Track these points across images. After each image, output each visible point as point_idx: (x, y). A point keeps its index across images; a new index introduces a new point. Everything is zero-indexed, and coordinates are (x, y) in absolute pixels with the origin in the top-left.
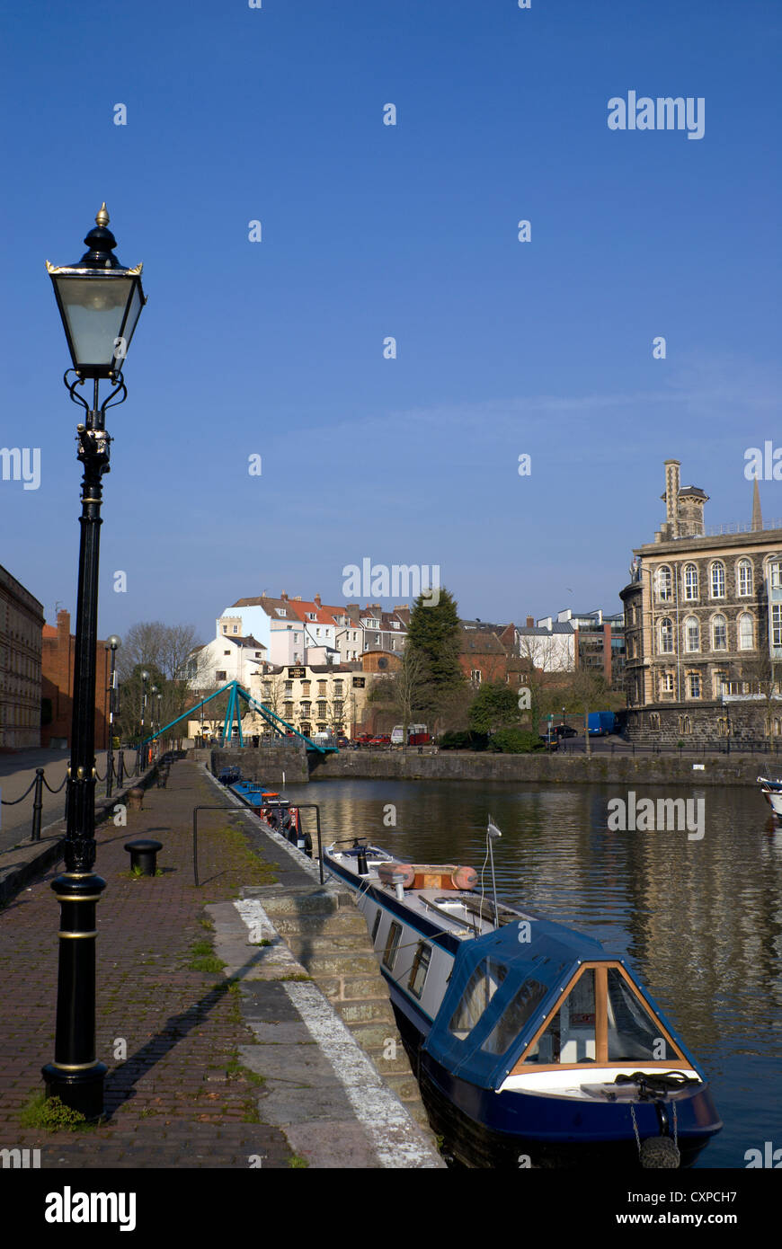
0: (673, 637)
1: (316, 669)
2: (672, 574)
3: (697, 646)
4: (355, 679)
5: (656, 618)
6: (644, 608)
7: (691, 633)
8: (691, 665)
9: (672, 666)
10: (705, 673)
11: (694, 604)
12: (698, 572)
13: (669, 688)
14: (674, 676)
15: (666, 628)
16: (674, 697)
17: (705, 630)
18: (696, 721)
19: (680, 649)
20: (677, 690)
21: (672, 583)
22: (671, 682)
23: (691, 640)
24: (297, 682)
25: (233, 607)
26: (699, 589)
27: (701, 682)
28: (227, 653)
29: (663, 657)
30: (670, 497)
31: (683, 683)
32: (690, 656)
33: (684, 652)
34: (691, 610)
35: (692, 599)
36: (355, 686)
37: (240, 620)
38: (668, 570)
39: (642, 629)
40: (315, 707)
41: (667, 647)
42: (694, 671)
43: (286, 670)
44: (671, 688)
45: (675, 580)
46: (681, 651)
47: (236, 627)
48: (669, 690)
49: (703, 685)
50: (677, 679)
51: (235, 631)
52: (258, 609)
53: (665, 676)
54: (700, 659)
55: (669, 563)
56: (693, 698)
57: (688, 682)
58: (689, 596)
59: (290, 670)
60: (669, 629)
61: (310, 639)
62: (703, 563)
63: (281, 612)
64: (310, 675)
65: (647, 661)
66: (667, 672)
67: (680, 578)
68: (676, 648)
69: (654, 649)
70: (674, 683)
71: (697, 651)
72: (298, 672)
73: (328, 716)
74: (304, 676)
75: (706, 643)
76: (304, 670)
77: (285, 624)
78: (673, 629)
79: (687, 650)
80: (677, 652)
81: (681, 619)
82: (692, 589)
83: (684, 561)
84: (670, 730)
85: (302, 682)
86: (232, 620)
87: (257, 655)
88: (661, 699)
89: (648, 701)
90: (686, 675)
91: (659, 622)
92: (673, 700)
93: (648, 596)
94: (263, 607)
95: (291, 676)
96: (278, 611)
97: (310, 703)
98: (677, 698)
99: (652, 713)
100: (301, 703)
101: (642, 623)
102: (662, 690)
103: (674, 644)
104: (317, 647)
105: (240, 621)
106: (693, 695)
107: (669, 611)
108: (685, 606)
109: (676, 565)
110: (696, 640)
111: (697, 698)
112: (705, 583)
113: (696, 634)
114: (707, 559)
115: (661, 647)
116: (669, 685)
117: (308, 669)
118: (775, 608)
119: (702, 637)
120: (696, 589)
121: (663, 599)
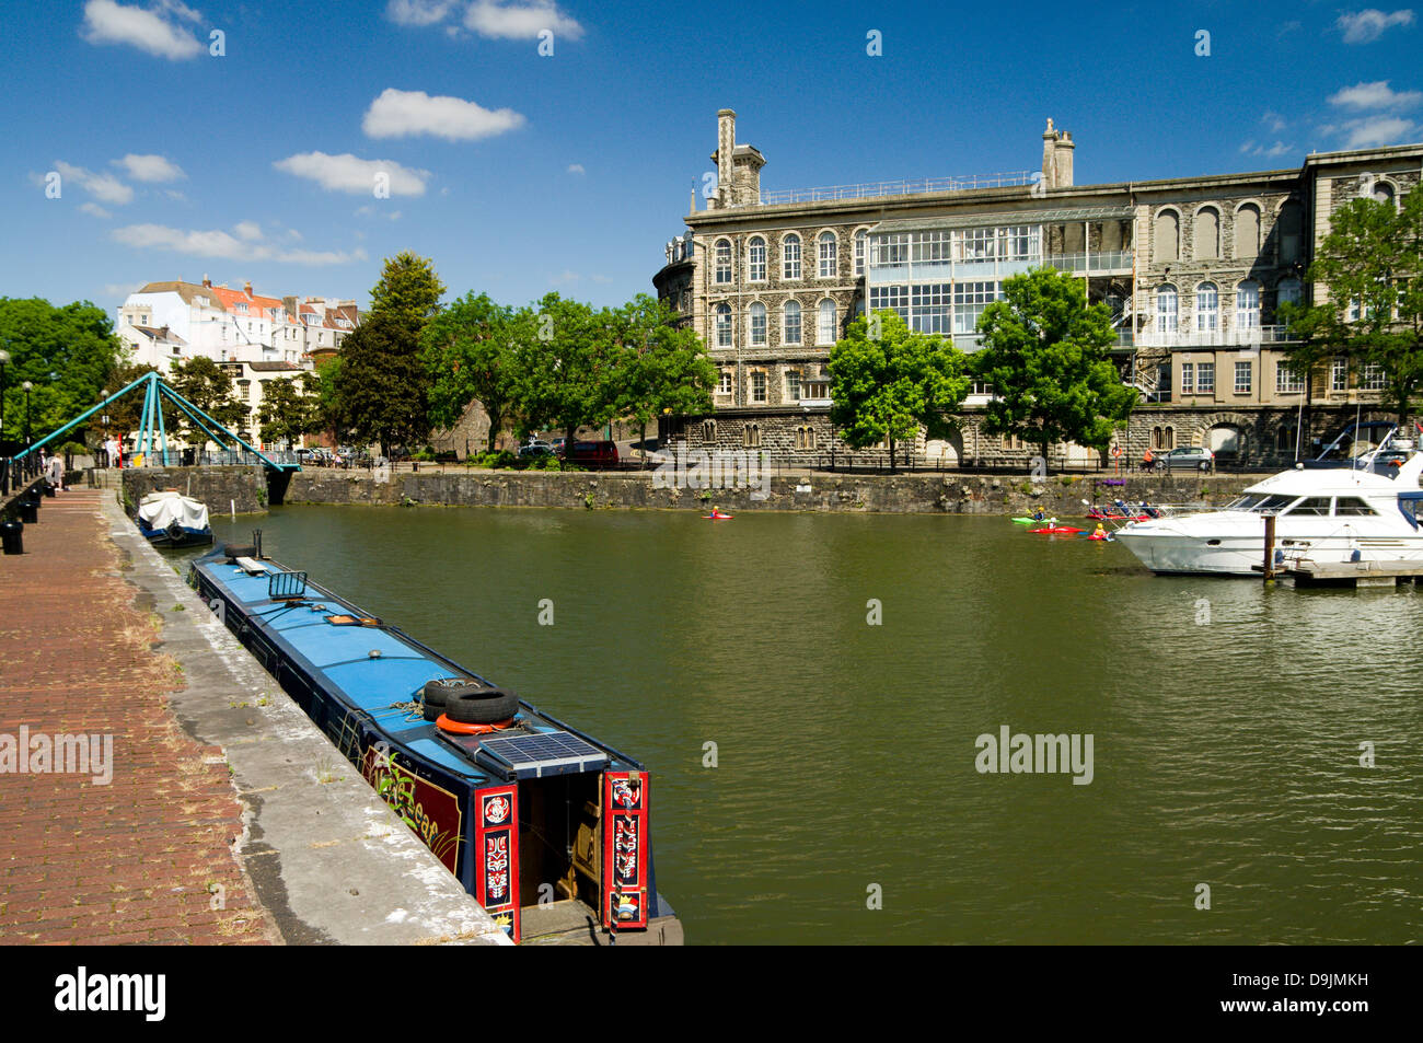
0: (733, 327)
1: (256, 367)
2: (732, 249)
3: (763, 340)
5: (711, 304)
6: (695, 292)
7: (755, 323)
8: (755, 363)
9: (731, 363)
10: (773, 372)
11: (761, 287)
12: (766, 246)
13: (725, 389)
14: (733, 375)
15: (723, 316)
16: (733, 400)
17: (774, 320)
18: (767, 430)
19: (740, 342)
20: (737, 393)
21: (733, 260)
22: (729, 383)
23: (755, 331)
25: (141, 292)
26: (767, 268)
27: (767, 382)
28: (135, 347)
29: (718, 352)
30: (723, 157)
31: (743, 384)
32: (754, 350)
33: (747, 347)
34: (757, 294)
35: (758, 281)
37: (149, 309)
38: (727, 245)
39: (692, 317)
41: (725, 339)
42: (759, 369)
44: (729, 389)
45: (736, 257)
46: (743, 344)
47: (144, 317)
48: (726, 393)
49: (770, 387)
50: (736, 379)
51: (144, 322)
52: (174, 295)
53: (721, 376)
54: (766, 355)
55: (729, 234)
56: (757, 402)
57: (750, 382)
58: (753, 277)
60: (728, 318)
61: (240, 336)
62: (775, 237)
63: (203, 301)
64: (248, 373)
66: (725, 371)
67: (743, 254)
68: (737, 341)
69: (708, 343)
70: (733, 383)
71: (763, 345)
72: (234, 370)
74: (241, 375)
75: (775, 335)
76: (241, 368)
77: (208, 314)
78: (733, 317)
79: (750, 344)
80: (737, 346)
81: (743, 306)
82: (758, 268)
83: (749, 233)
84: (731, 441)
85: (239, 382)
86: (139, 309)
87: (176, 350)
88: (715, 403)
90: (748, 374)
91: (716, 309)
92: (732, 405)
93: (701, 277)
94: (180, 294)
96: (200, 300)
98: (737, 403)
99: (706, 421)
101: (692, 310)
102: (717, 392)
103: (733, 336)
104: (249, 344)
105: (150, 311)
106: (756, 398)
107: (728, 294)
108: (749, 289)
109: (738, 238)
110: (764, 331)
111: (762, 402)
112: (776, 261)
113: (763, 323)
114: (778, 231)
115: (716, 340)
116: (725, 386)
117: (246, 366)
118: (874, 292)
119: (771, 327)
120: (762, 268)
121: (720, 279)
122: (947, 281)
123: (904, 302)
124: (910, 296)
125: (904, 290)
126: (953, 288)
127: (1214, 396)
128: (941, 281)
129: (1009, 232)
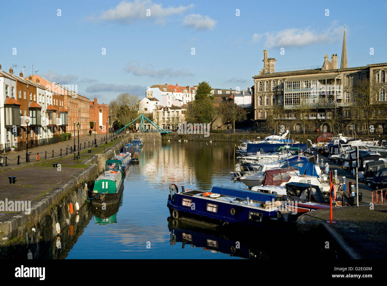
0: (262, 101)
1: (171, 108)
2: (262, 84)
3: (268, 104)
4: (182, 111)
5: (258, 96)
6: (255, 93)
7: (267, 100)
8: (266, 109)
9: (262, 109)
10: (270, 111)
11: (268, 92)
12: (269, 83)
15: (260, 99)
16: (262, 118)
19: (264, 105)
20: (263, 116)
21: (262, 86)
22: (261, 114)
23: (266, 102)
24: (166, 112)
28: (148, 103)
29: (259, 107)
31: (264, 114)
32: (266, 106)
34: (267, 94)
36: (182, 113)
37: (152, 92)
38: (261, 83)
39: (254, 99)
40: (171, 119)
41: (261, 104)
42: (267, 111)
43: (163, 109)
47: (151, 94)
48: (261, 116)
49: (269, 115)
50: (263, 113)
53: (260, 112)
54: (269, 108)
55: (261, 81)
57: (266, 114)
58: (266, 90)
59: (164, 109)
60: (261, 99)
62: (270, 81)
63: (165, 89)
64: (169, 110)
65: (255, 108)
66: (261, 111)
67: (264, 85)
69: (257, 104)
72: (166, 109)
73: (175, 122)
74: (168, 110)
75: (270, 103)
76: (168, 109)
77: (166, 93)
81: (264, 96)
83: (265, 80)
84: (260, 127)
85: (167, 112)
86: (150, 92)
87: (157, 103)
88: (259, 118)
89: (256, 119)
90: (265, 112)
91: (259, 97)
93: (256, 90)
94: (159, 88)
95: (164, 110)
96: (164, 89)
97: (170, 118)
99: (256, 122)
100: (167, 118)
102: (259, 116)
104: (176, 100)
107: (261, 94)
108: (265, 93)
109: (263, 81)
110: (268, 102)
112: (270, 87)
114: (271, 80)
115: (259, 104)
117: (169, 108)
118: (286, 94)
119: (270, 101)
120: (268, 88)
121: (260, 91)
122: (299, 92)
123: (291, 96)
124: (292, 95)
125: (291, 94)
126: (301, 94)
127: (351, 117)
128: (298, 92)
129: (311, 81)
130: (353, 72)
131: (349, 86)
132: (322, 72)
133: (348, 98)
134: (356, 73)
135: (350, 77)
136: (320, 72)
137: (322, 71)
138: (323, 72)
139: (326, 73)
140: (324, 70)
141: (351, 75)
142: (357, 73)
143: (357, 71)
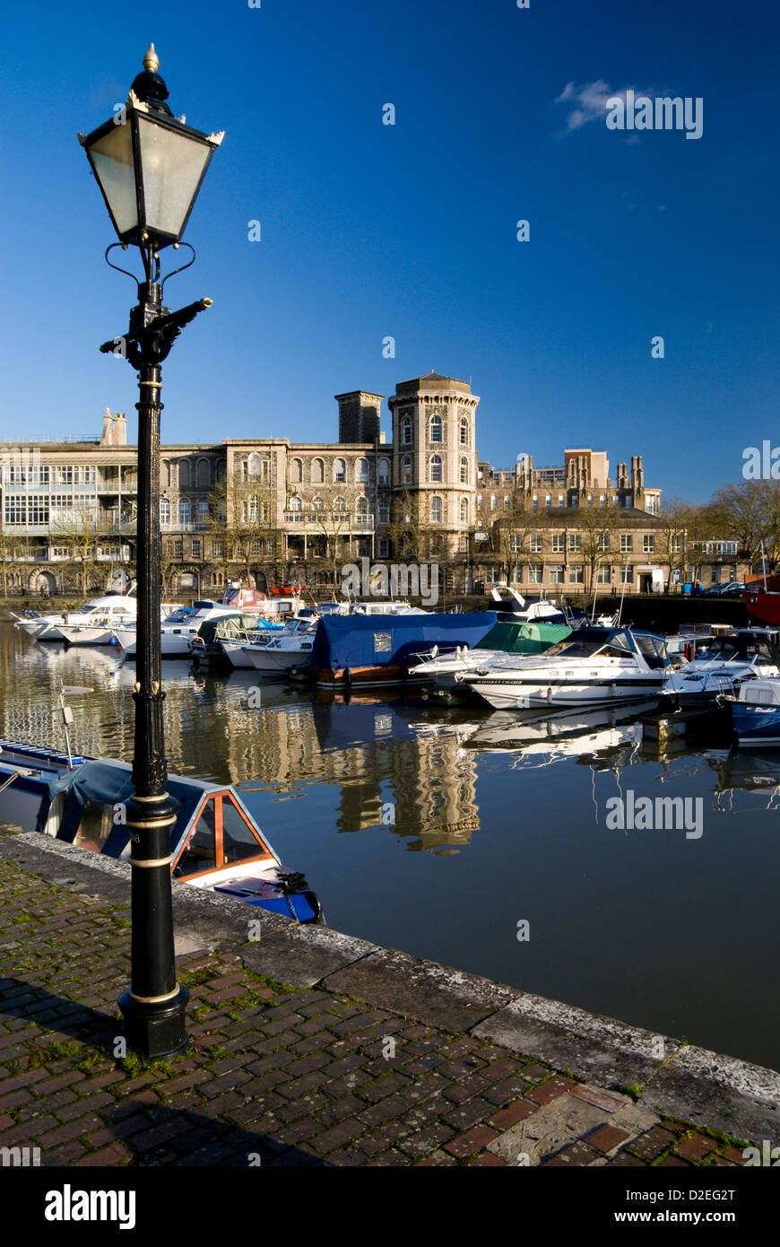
118: (7, 498)
122: (46, 494)
123: (24, 504)
124: (27, 501)
125: (24, 498)
126: (50, 498)
128: (44, 494)
129: (80, 469)
130: (178, 454)
131: (169, 485)
132: (101, 449)
133: (166, 514)
134: (186, 456)
135: (171, 466)
136: (97, 449)
137: (103, 447)
138: (106, 449)
139: (112, 453)
140: (105, 444)
141: (174, 461)
142: (189, 457)
143: (190, 453)
